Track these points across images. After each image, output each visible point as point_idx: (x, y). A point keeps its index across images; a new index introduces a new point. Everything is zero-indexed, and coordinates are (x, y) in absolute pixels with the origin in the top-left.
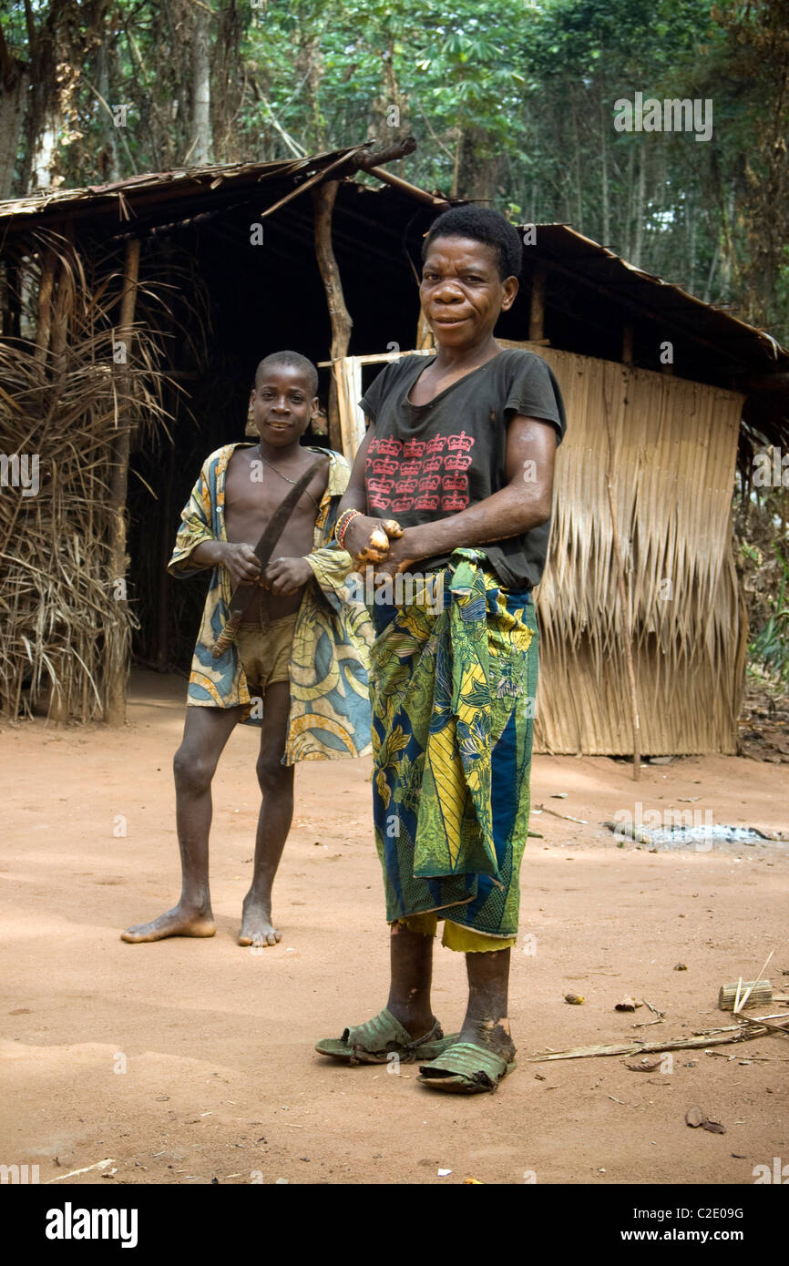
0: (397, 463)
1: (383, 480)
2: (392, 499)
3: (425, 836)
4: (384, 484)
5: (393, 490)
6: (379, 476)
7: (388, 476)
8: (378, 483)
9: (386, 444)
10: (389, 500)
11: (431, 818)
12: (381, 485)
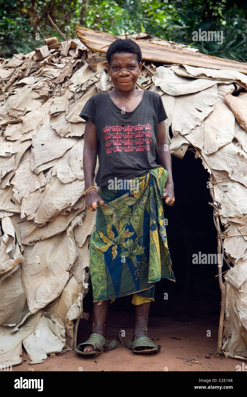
0: (121, 134)
1: (118, 141)
2: (123, 147)
3: (156, 267)
4: (119, 142)
5: (123, 144)
6: (116, 139)
7: (119, 139)
8: (116, 142)
9: (115, 128)
10: (122, 148)
11: (156, 260)
12: (117, 143)
